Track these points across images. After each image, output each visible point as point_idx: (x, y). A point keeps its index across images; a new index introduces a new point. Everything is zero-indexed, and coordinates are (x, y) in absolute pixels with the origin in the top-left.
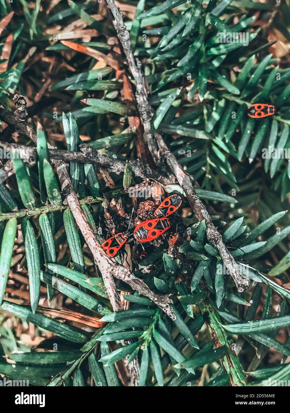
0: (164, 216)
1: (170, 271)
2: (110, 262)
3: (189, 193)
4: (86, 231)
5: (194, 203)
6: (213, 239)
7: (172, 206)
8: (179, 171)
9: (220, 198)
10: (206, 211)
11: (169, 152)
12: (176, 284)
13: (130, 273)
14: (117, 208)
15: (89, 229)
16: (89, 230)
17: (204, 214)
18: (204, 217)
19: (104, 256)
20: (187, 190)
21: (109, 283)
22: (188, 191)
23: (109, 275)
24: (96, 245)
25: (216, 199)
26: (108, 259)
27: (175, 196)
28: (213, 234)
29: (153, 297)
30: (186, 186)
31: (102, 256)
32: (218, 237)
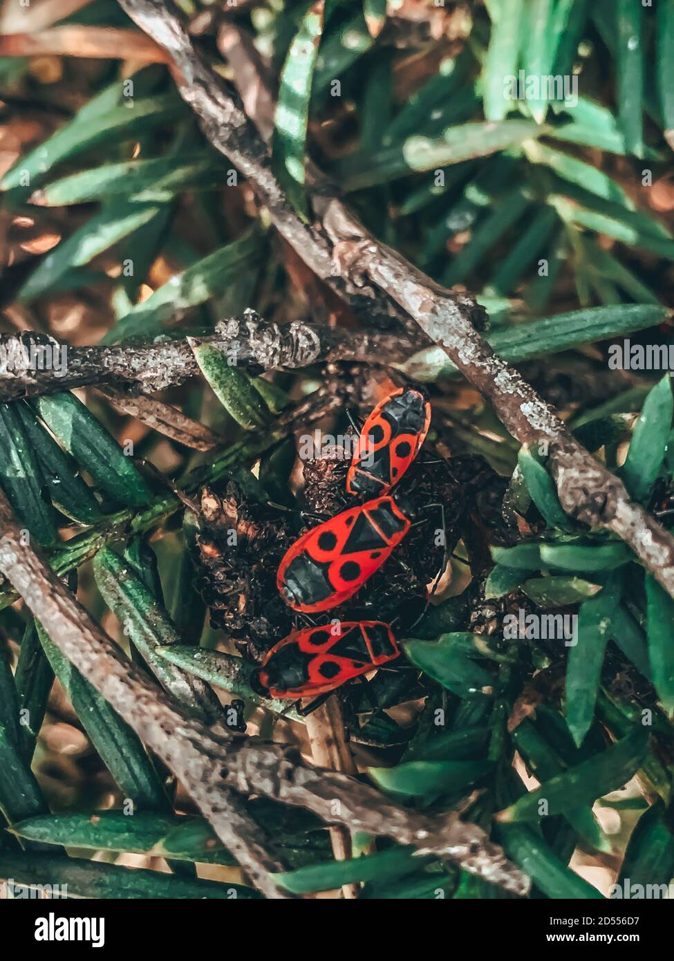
0: (387, 485)
1: (472, 690)
2: (208, 743)
3: (466, 362)
4: (88, 660)
5: (491, 390)
6: (584, 506)
7: (400, 439)
8: (416, 293)
9: (601, 326)
10: (538, 403)
11: (367, 242)
12: (514, 731)
13: (290, 765)
14: (230, 514)
15: (97, 645)
16: (97, 651)
17: (536, 417)
18: (537, 427)
19: (179, 730)
20: (456, 350)
21: (230, 828)
22: (461, 355)
23: (218, 798)
24: (138, 697)
25: (588, 336)
26: (198, 737)
27: (399, 396)
28: (580, 484)
29: (406, 832)
30: (452, 338)
31: (168, 733)
32: (602, 489)
